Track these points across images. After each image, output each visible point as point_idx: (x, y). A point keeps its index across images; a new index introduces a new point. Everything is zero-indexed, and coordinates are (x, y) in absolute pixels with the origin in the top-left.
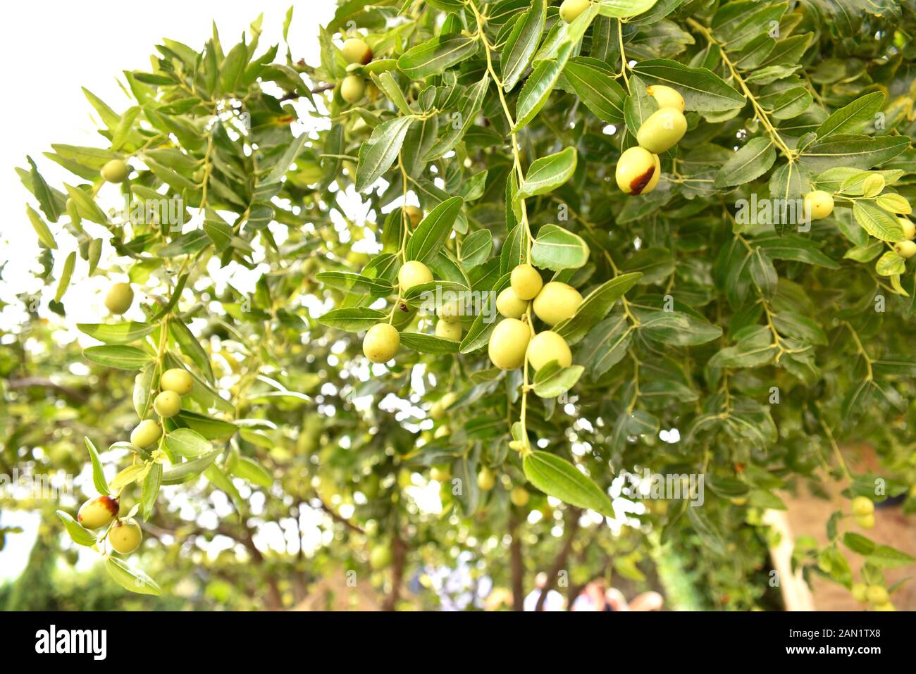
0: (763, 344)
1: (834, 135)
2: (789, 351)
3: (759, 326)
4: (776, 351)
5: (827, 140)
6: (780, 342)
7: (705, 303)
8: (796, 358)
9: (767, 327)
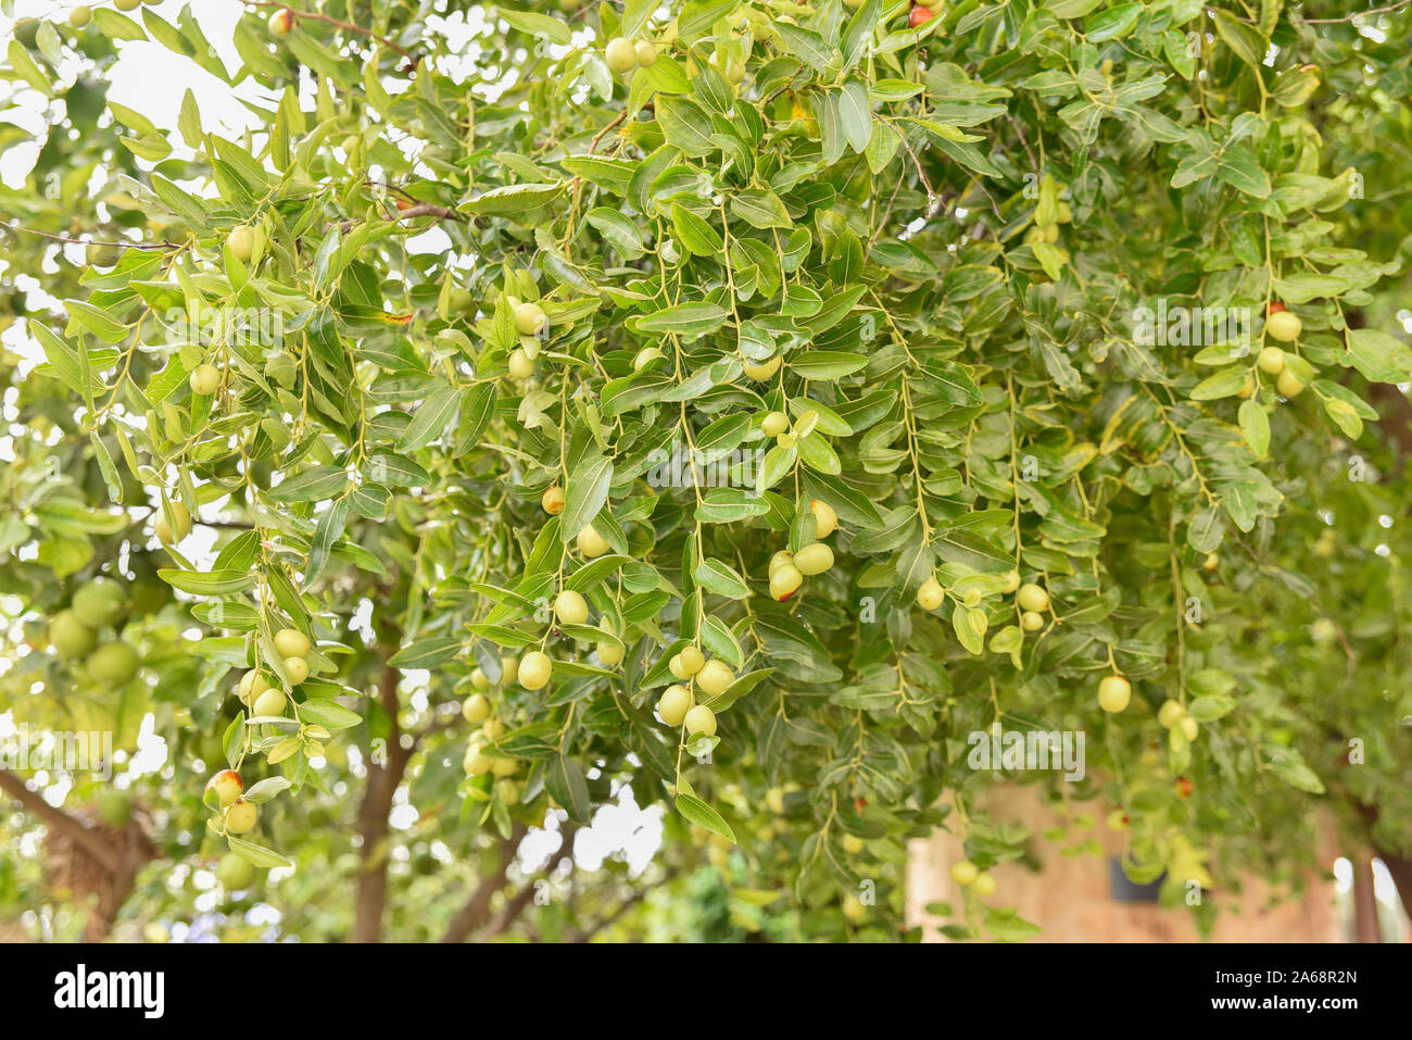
0: (887, 689)
1: (968, 529)
2: (910, 702)
3: (886, 665)
4: (898, 699)
5: (960, 531)
6: (905, 689)
7: (837, 628)
8: (917, 710)
9: (895, 668)
